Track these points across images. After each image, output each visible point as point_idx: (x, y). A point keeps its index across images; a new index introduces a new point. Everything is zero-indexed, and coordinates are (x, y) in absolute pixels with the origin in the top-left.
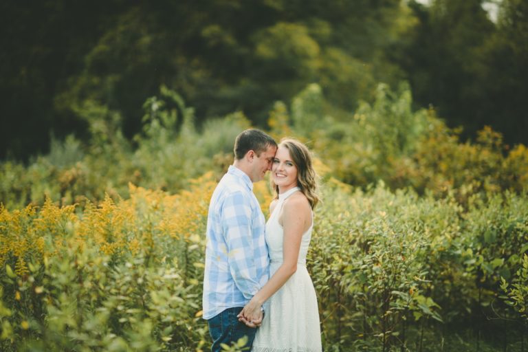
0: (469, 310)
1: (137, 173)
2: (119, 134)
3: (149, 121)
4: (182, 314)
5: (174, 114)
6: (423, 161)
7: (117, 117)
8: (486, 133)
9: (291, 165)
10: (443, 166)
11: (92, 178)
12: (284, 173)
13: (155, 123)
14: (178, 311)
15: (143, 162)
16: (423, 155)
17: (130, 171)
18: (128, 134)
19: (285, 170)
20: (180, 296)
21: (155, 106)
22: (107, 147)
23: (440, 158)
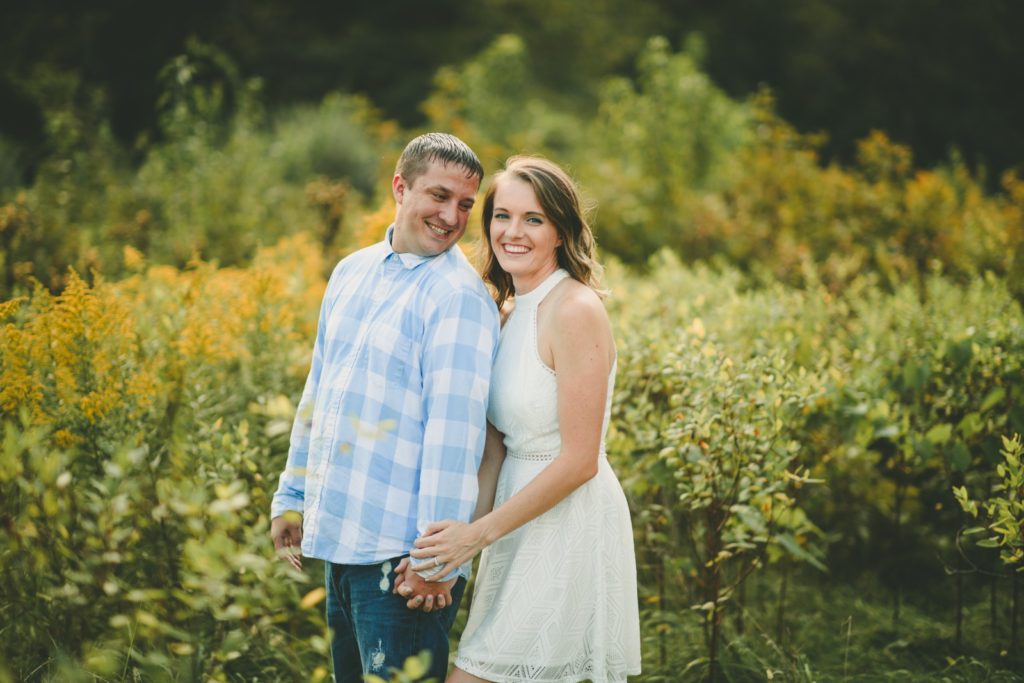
0: (864, 533)
1: (142, 216)
2: (104, 131)
3: (170, 106)
4: (267, 602)
5: (218, 92)
6: (744, 202)
7: (99, 97)
8: (874, 146)
9: (540, 222)
10: (786, 213)
11: (49, 223)
12: (524, 242)
13: (181, 111)
14: (257, 593)
15: (155, 191)
16: (745, 189)
17: (129, 210)
18: (124, 132)
19: (526, 235)
20: (259, 551)
21: (185, 75)
22: (80, 157)
23: (781, 196)
